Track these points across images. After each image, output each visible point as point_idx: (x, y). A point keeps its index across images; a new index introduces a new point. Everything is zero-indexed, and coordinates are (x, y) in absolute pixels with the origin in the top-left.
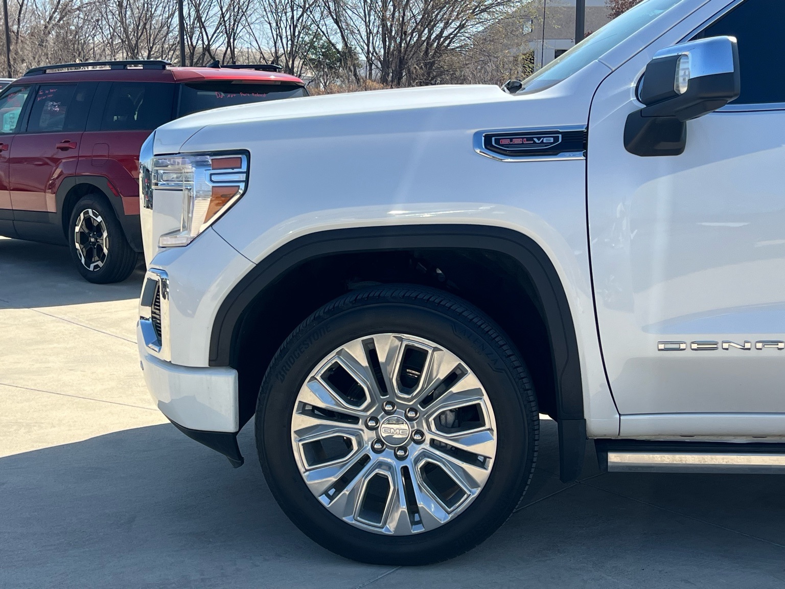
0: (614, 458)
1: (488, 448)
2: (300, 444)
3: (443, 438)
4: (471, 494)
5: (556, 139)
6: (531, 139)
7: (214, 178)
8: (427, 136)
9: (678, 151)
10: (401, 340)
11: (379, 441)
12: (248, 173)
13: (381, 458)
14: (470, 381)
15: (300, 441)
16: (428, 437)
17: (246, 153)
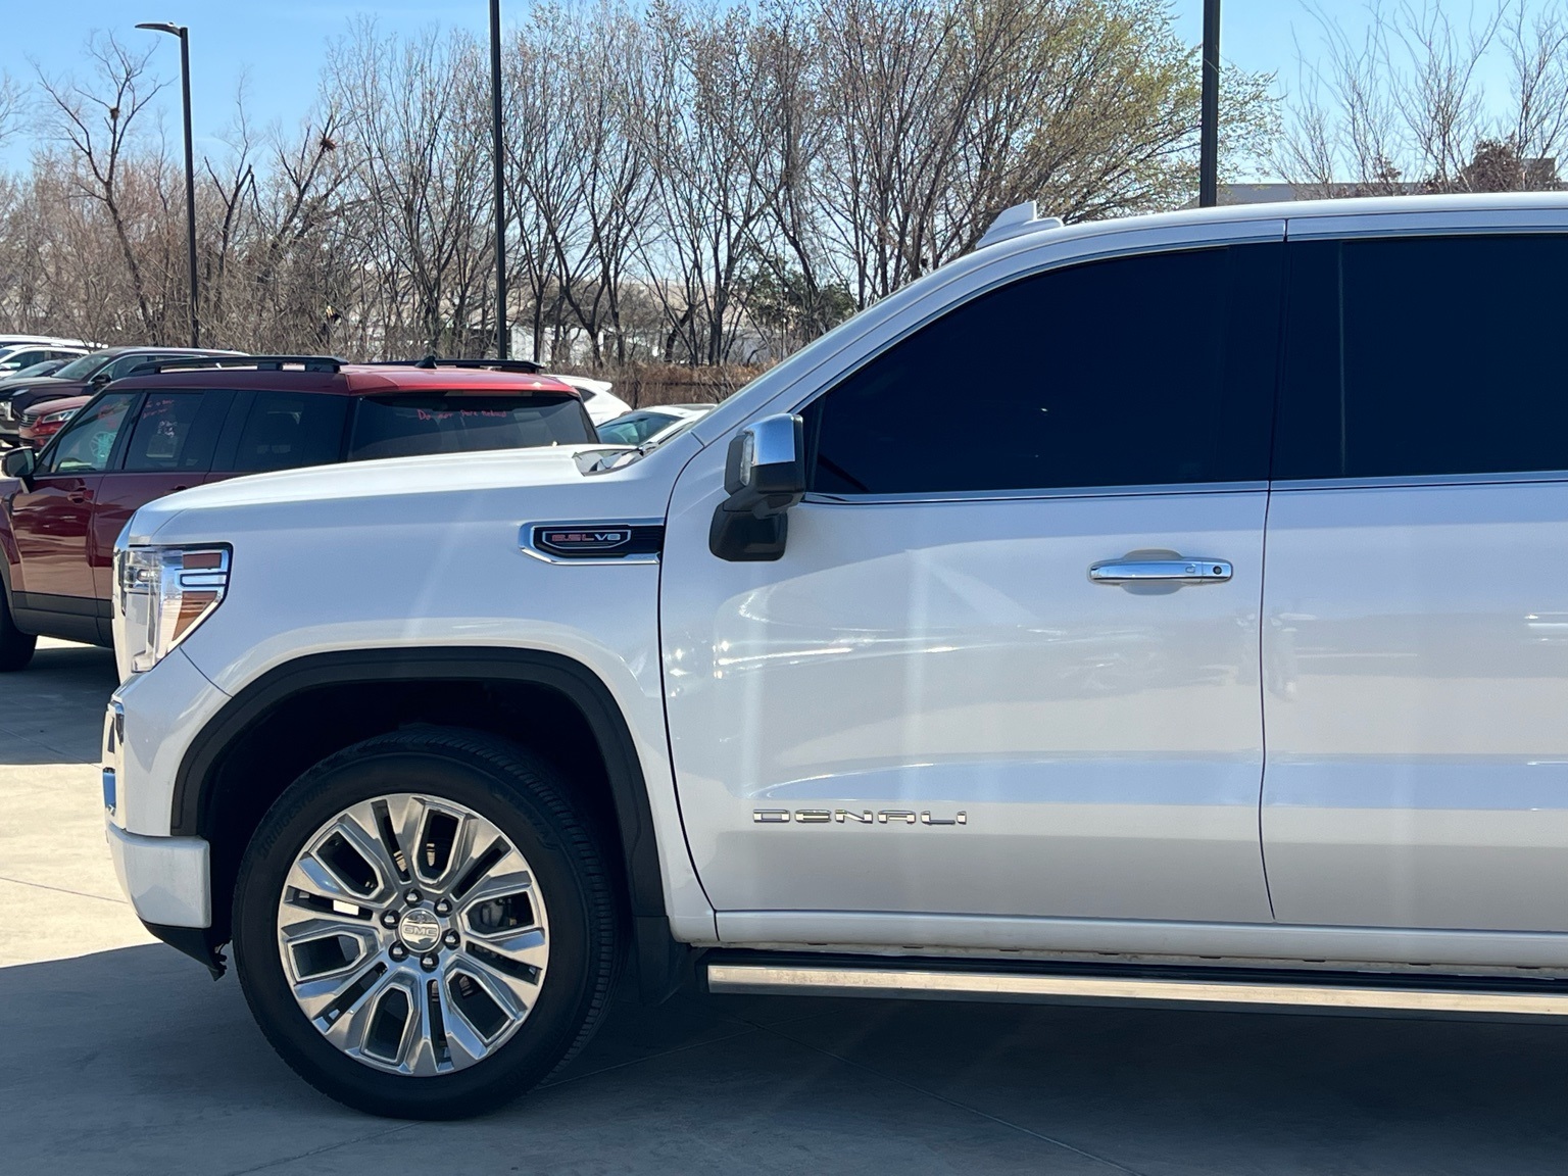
0: (717, 973)
1: (538, 956)
2: (290, 945)
3: (483, 942)
4: (515, 1021)
5: (624, 536)
6: (592, 535)
7: (186, 580)
8: (462, 528)
9: (776, 555)
10: (423, 802)
11: (399, 944)
12: (228, 574)
13: (403, 968)
14: (513, 862)
15: (291, 940)
16: (464, 939)
17: (228, 547)
